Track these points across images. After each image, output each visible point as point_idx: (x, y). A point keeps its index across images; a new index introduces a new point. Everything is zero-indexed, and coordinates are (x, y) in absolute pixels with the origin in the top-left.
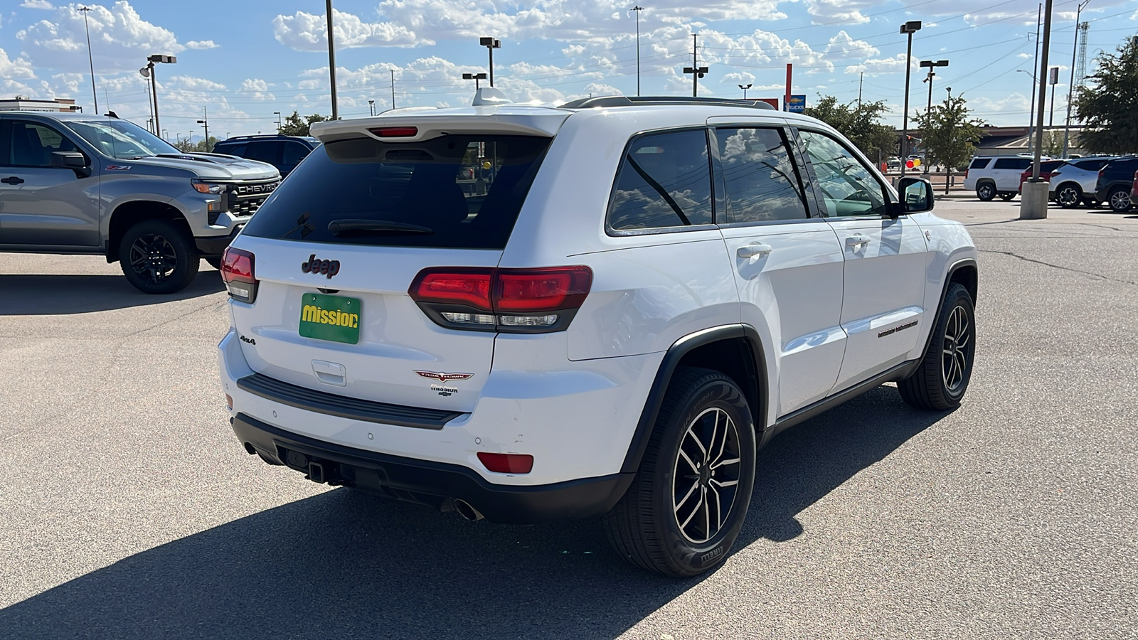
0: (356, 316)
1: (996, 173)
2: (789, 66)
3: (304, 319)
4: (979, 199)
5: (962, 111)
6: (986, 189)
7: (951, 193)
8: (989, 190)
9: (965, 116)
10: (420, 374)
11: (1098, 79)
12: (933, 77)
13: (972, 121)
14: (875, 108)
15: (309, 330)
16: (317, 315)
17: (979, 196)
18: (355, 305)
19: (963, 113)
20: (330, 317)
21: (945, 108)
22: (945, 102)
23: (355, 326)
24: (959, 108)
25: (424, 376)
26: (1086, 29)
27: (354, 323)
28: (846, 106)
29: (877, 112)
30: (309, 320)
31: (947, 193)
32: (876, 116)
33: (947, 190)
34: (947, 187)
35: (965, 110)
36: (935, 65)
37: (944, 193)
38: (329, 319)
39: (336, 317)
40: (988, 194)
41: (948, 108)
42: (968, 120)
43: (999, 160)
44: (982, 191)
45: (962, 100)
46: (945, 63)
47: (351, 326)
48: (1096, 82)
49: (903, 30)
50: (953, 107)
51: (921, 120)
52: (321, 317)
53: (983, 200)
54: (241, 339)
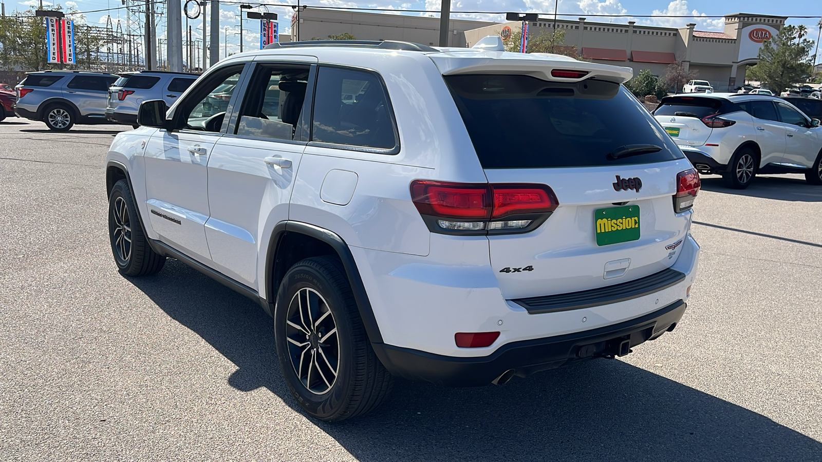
0: (636, 218)
15: (604, 239)
16: (607, 225)
18: (635, 211)
20: (618, 224)
23: (637, 226)
27: (635, 225)
30: (603, 231)
38: (618, 226)
39: (622, 223)
47: (633, 227)
52: (612, 226)
54: (500, 271)
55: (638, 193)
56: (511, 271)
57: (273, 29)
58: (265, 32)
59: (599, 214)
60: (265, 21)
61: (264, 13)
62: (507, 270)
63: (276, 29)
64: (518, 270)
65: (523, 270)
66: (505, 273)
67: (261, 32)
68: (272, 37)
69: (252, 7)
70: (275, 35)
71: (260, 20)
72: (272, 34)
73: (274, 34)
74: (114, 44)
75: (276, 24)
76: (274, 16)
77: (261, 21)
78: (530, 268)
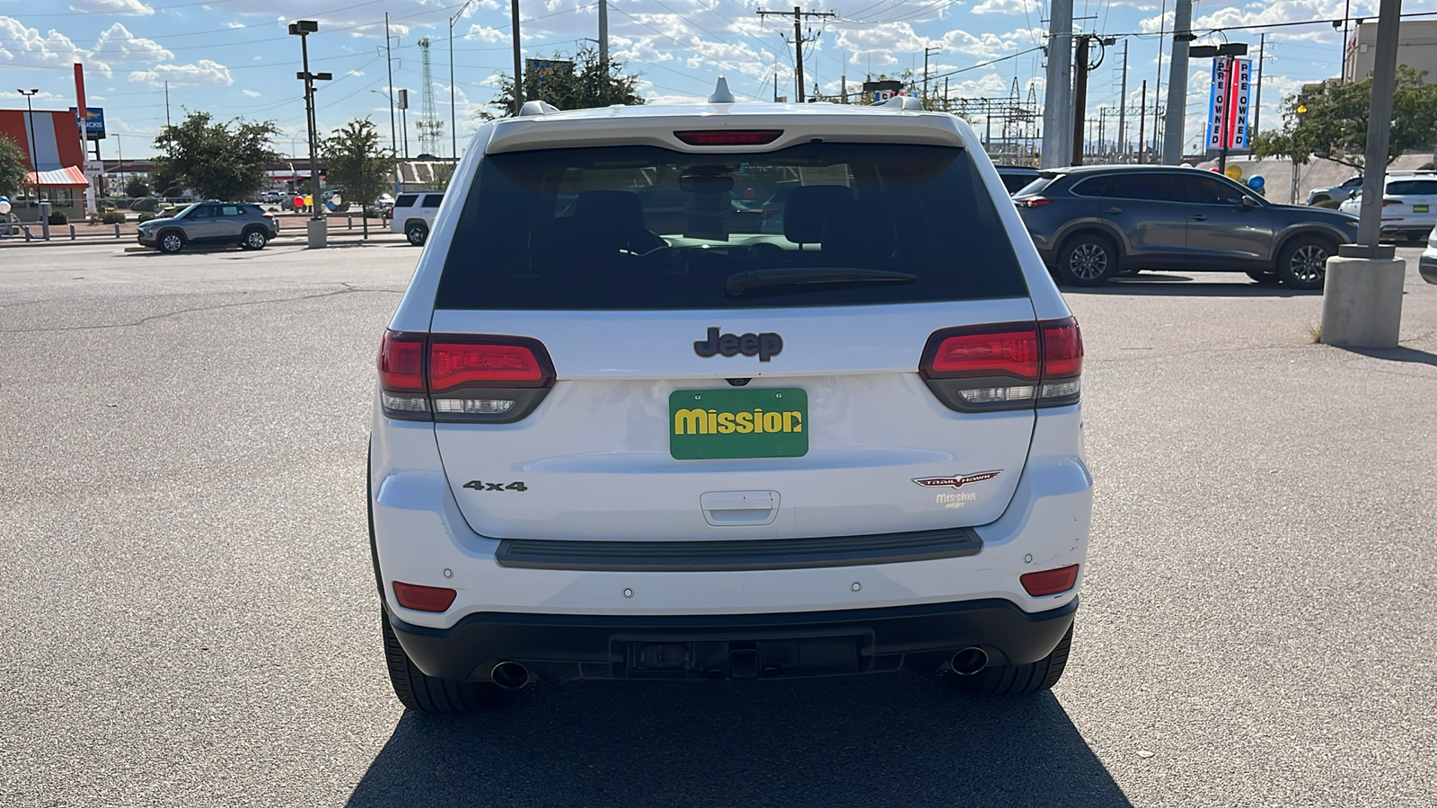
0: (796, 414)
1: (427, 212)
2: (78, 68)
3: (679, 430)
4: (410, 244)
5: (373, 137)
6: (417, 231)
7: (370, 237)
8: (420, 233)
9: (376, 143)
10: (925, 482)
11: (503, 105)
12: (315, 93)
13: (384, 149)
14: (265, 129)
15: (686, 448)
16: (706, 422)
17: (409, 240)
18: (793, 399)
19: (373, 139)
20: (740, 421)
21: (351, 132)
22: (351, 125)
23: (798, 429)
24: (369, 133)
25: (931, 484)
26: (427, 46)
27: (794, 426)
28: (224, 125)
29: (266, 135)
30: (691, 432)
31: (366, 238)
32: (266, 140)
33: (366, 233)
34: (365, 229)
35: (375, 136)
36: (315, 77)
37: (362, 237)
38: (737, 424)
39: (752, 421)
40: (420, 238)
41: (354, 132)
42: (379, 148)
43: (427, 196)
44: (412, 234)
45: (369, 123)
46: (327, 77)
47: (791, 430)
48: (500, 108)
49: (294, 29)
50: (360, 130)
51: (323, 146)
52: (719, 425)
53: (415, 244)
54: (464, 486)
55: (765, 364)
56: (483, 487)
57: (1241, 72)
58: (1221, 80)
59: (681, 399)
60: (1224, 59)
61: (1221, 45)
62: (477, 485)
63: (1245, 71)
64: (498, 487)
65: (506, 488)
66: (473, 489)
67: (1213, 80)
68: (1236, 88)
69: (1195, 37)
70: (1243, 84)
71: (1212, 58)
72: (1236, 81)
73: (1241, 82)
74: (1021, 122)
75: (1247, 63)
76: (1242, 49)
77: (1215, 61)
78: (521, 487)
